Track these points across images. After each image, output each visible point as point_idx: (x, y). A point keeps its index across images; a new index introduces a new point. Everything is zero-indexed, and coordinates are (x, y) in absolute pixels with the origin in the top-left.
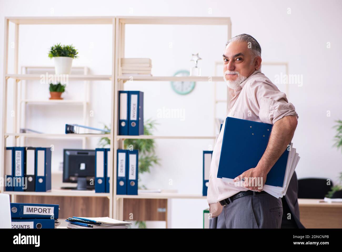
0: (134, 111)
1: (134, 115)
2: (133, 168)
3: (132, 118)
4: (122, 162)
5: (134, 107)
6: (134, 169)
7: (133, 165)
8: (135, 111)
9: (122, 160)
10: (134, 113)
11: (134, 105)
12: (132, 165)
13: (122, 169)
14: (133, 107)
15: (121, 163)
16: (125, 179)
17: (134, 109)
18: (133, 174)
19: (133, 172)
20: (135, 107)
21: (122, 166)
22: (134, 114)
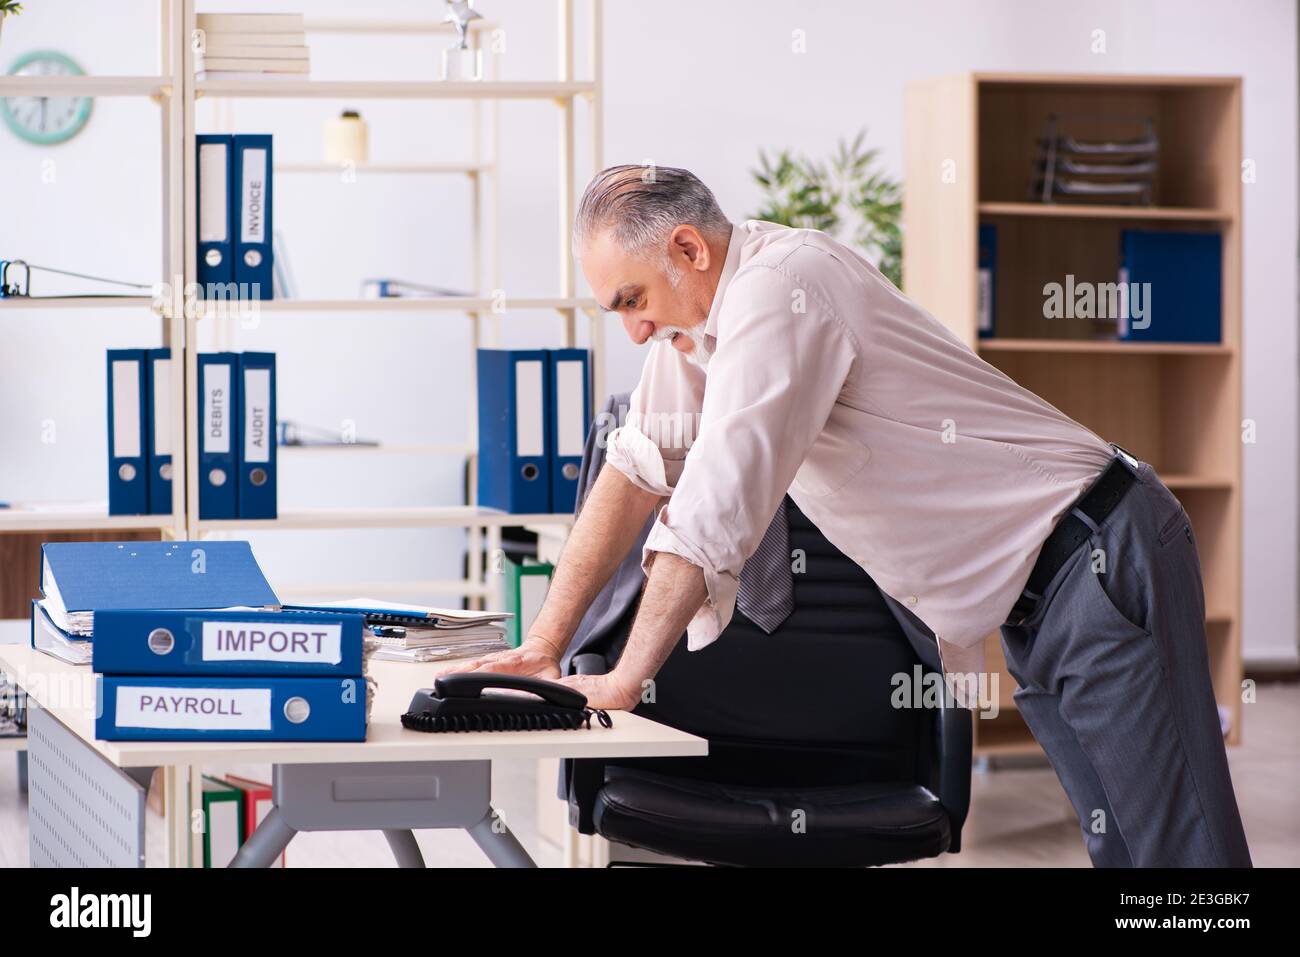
0: (255, 208)
1: (256, 225)
2: (258, 418)
3: (247, 237)
4: (217, 398)
5: (255, 194)
6: (261, 425)
7: (260, 411)
8: (257, 211)
9: (218, 392)
10: (257, 218)
11: (254, 186)
12: (255, 411)
13: (216, 426)
14: (252, 193)
15: (214, 402)
16: (230, 460)
17: (255, 200)
18: (257, 443)
19: (258, 433)
20: (259, 195)
21: (217, 414)
22: (256, 222)
